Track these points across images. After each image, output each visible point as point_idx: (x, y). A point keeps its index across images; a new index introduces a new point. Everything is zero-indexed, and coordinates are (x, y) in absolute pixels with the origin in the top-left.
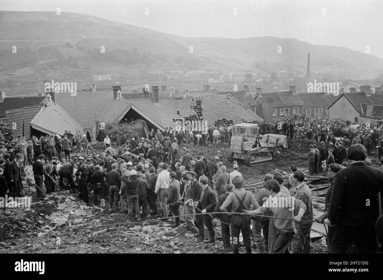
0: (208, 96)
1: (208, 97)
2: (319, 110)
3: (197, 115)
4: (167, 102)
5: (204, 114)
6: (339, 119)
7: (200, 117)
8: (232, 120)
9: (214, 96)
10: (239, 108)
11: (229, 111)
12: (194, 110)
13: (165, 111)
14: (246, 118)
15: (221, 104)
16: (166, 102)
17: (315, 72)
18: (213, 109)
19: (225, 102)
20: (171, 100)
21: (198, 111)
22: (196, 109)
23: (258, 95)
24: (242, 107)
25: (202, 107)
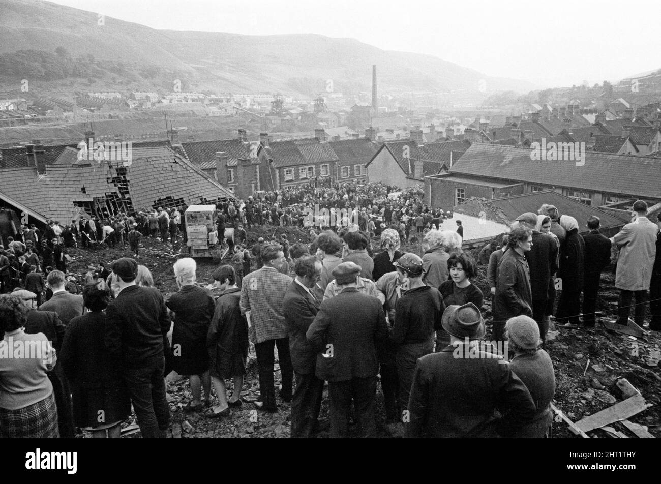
0: (139, 159)
1: (140, 161)
2: (361, 167)
3: (118, 192)
4: (63, 172)
5: (131, 190)
6: (380, 183)
7: (125, 195)
8: (182, 198)
9: (149, 160)
10: (193, 177)
11: (177, 183)
12: (113, 184)
13: (58, 189)
14: (205, 193)
15: (162, 172)
16: (60, 172)
17: (388, 96)
18: (150, 181)
19: (170, 168)
20: (70, 169)
21: (120, 186)
22: (116, 183)
23: (263, 145)
24: (199, 176)
25: (128, 179)
